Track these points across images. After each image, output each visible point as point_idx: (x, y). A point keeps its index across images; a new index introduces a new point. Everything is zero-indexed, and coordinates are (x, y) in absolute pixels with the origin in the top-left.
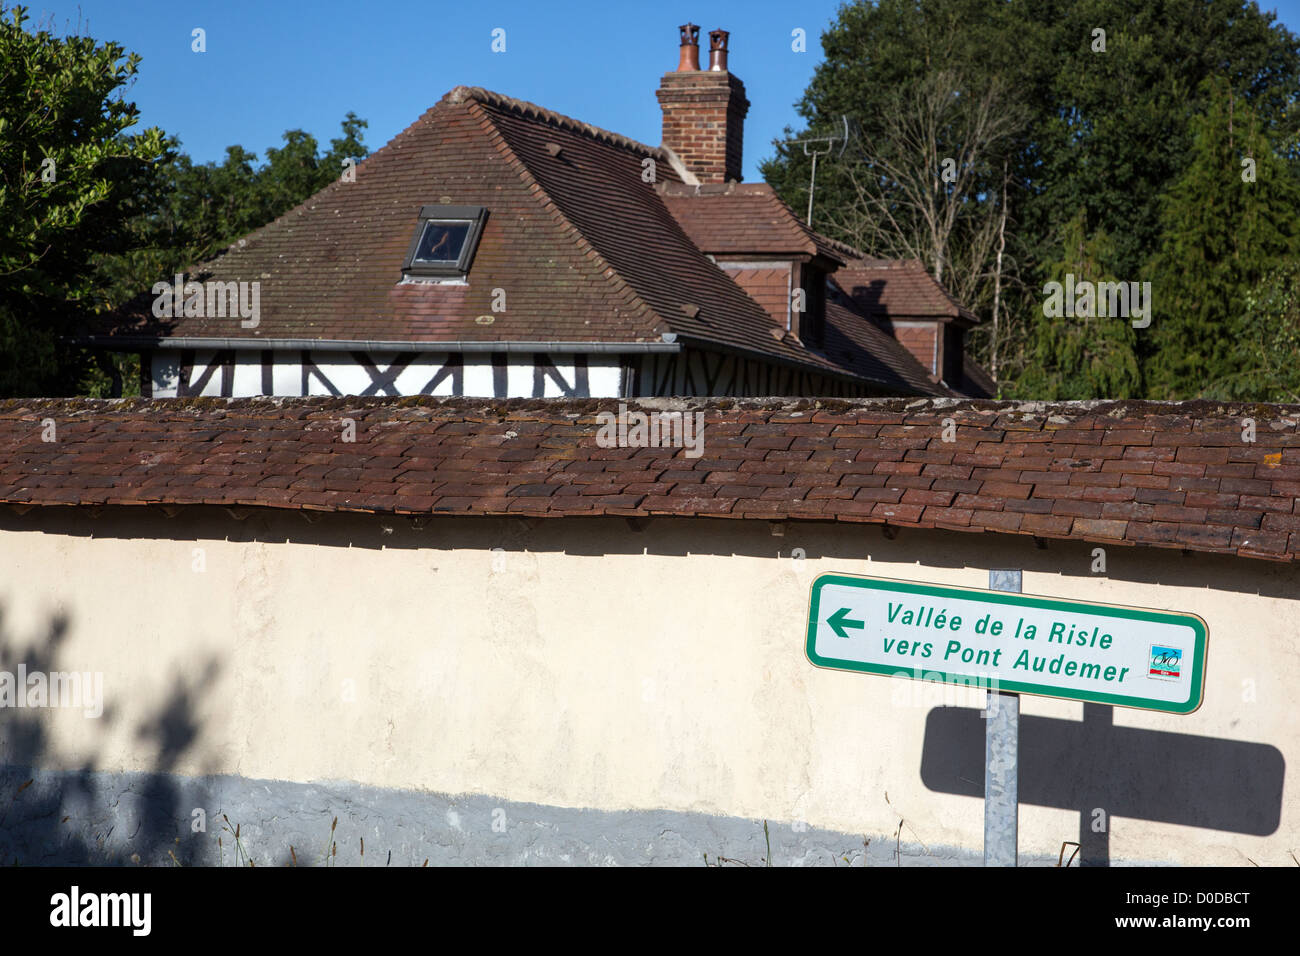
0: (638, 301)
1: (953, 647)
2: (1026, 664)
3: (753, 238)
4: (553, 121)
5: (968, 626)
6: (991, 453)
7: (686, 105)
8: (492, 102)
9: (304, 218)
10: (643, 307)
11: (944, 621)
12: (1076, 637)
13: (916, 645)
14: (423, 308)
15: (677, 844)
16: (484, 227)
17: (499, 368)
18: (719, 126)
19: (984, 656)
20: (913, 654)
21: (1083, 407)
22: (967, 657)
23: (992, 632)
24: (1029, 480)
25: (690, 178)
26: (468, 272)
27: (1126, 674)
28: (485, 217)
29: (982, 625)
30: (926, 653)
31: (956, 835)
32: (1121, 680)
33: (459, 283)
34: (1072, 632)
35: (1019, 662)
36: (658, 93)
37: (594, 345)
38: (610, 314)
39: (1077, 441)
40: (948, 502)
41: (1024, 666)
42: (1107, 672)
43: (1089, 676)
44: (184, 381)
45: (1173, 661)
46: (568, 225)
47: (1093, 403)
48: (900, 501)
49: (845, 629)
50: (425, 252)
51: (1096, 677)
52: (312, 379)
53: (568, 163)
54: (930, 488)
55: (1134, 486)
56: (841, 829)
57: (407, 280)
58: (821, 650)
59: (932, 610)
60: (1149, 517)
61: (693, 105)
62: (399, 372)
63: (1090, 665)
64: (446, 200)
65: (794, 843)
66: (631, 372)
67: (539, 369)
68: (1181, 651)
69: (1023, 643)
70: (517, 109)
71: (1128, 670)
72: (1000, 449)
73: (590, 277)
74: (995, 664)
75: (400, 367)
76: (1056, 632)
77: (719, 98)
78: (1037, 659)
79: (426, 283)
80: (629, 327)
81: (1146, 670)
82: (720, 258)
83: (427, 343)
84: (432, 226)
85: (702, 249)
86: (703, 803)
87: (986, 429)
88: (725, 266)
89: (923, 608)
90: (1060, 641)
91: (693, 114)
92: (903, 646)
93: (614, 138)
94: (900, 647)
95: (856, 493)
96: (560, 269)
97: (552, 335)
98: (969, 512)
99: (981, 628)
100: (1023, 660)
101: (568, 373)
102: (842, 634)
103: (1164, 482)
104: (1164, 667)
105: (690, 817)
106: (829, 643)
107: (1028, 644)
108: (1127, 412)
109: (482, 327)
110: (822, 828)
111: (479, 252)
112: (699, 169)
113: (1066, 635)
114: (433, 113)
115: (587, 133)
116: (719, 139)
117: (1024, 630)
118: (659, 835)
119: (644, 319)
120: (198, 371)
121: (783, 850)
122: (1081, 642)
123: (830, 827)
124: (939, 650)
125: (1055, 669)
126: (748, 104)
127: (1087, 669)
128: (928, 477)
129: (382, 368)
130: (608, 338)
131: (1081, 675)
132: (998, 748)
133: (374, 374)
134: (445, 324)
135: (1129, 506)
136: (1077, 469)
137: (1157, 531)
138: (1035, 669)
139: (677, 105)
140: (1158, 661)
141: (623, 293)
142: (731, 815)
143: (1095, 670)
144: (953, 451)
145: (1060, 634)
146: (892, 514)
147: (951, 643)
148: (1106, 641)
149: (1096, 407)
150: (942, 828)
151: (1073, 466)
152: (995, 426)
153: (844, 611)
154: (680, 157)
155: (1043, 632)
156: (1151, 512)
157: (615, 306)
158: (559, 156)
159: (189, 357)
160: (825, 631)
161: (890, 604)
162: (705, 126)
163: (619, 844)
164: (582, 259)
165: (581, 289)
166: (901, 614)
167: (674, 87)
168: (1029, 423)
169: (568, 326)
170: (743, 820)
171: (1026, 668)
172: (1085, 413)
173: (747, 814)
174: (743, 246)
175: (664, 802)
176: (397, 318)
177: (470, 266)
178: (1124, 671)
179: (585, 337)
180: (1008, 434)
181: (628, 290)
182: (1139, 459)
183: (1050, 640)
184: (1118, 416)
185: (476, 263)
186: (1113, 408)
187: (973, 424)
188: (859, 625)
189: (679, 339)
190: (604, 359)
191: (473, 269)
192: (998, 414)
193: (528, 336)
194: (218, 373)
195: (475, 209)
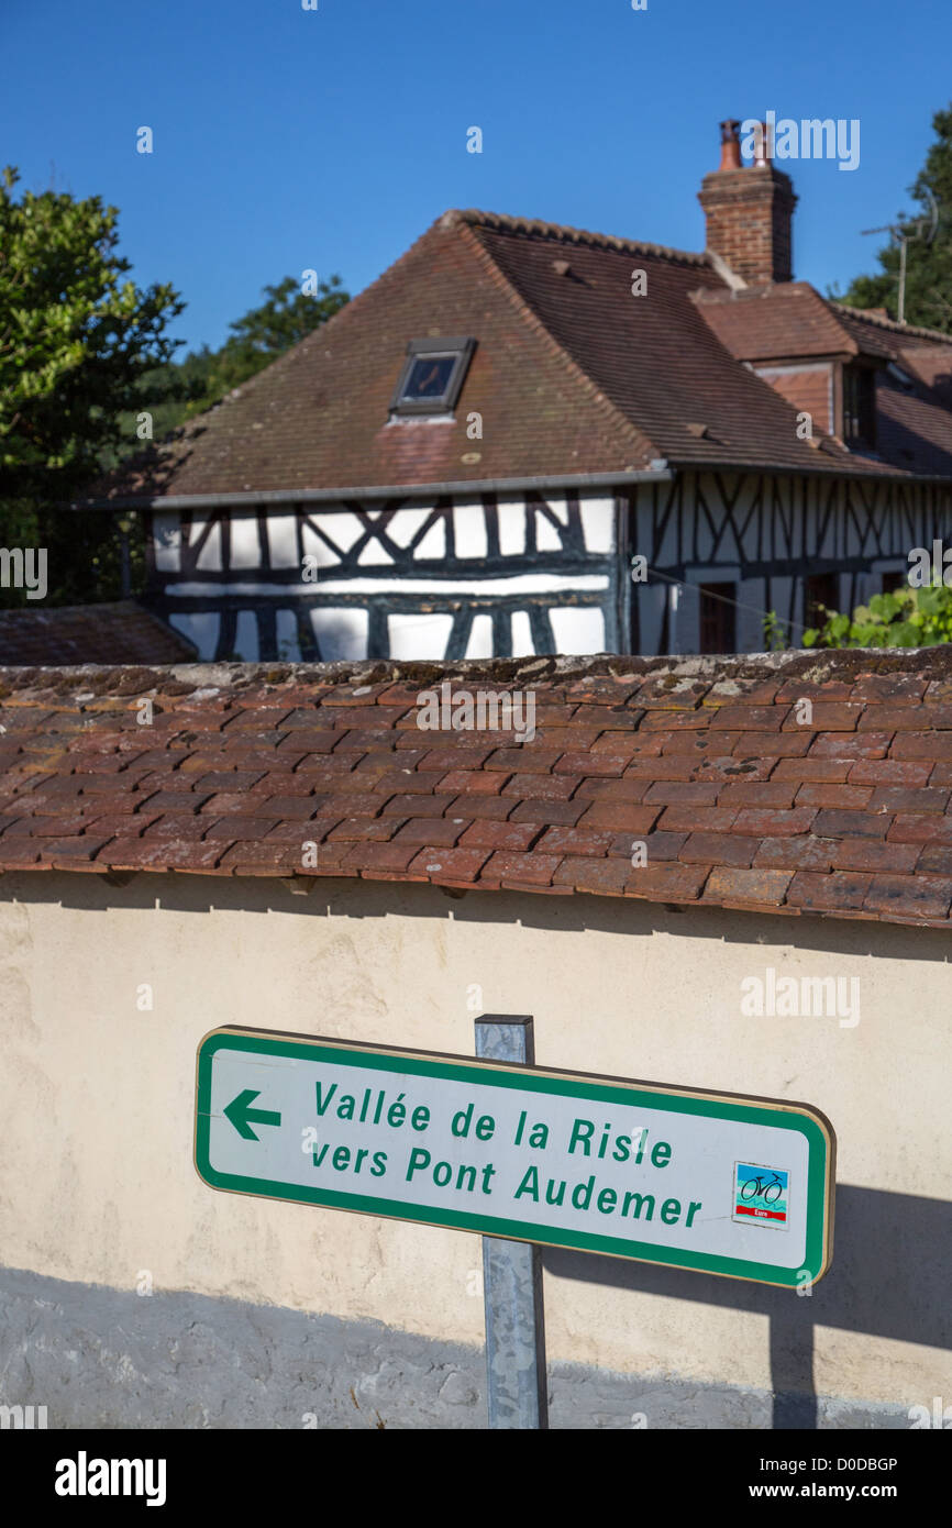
0: (628, 427)
1: (418, 1160)
2: (534, 1191)
3: (791, 341)
4: (567, 237)
5: (440, 1123)
6: (613, 753)
7: (728, 206)
8: (489, 223)
9: (296, 362)
10: (633, 434)
11: (403, 1114)
12: (612, 1147)
13: (362, 1154)
14: (410, 450)
15: (210, 1343)
16: (472, 358)
17: (489, 507)
18: (764, 224)
19: (467, 1176)
20: (357, 1170)
21: (770, 664)
22: (442, 1177)
23: (478, 1133)
24: (657, 800)
25: (736, 283)
26: (454, 408)
27: (697, 1213)
28: (473, 348)
29: (462, 1121)
30: (378, 1169)
31: (589, 1347)
32: (689, 1224)
33: (446, 420)
34: (605, 1137)
35: (523, 1188)
36: (700, 196)
37: (581, 478)
38: (599, 443)
39: (745, 726)
40: (524, 844)
41: (531, 1195)
42: (665, 1210)
43: (637, 1215)
44: (185, 539)
45: (773, 1192)
46: (558, 349)
47: (784, 656)
48: (456, 844)
49: (252, 1125)
50: (412, 390)
51: (649, 1217)
52: (307, 532)
53: (579, 281)
54: (508, 820)
55: (815, 805)
56: (427, 1332)
57: (395, 421)
58: (218, 1163)
59: (382, 1094)
60: (825, 866)
61: (736, 205)
62: (389, 518)
63: (637, 1196)
64: (435, 332)
65: (363, 1351)
66: (624, 503)
67: (531, 506)
68: (786, 1174)
69: (527, 1155)
70: (521, 229)
71: (699, 1206)
72: (629, 743)
73: (581, 404)
74: (487, 1190)
75: (391, 512)
76: (580, 1135)
77: (762, 195)
78: (551, 1183)
79: (413, 423)
80: (618, 456)
81: (730, 1209)
82: (757, 364)
83: (413, 487)
84: (420, 362)
85: (737, 357)
86: (241, 1283)
87: (617, 709)
88: (764, 373)
89: (368, 1092)
90: (587, 1152)
91: (736, 214)
92: (342, 1155)
93: (645, 249)
94: (336, 1157)
95: (398, 830)
96: (549, 398)
97: (538, 470)
98: (555, 860)
99: (460, 1127)
100: (530, 1184)
101: (560, 508)
102: (248, 1135)
103: (862, 797)
104: (758, 1203)
105: (225, 1305)
106: (229, 1150)
107: (536, 1157)
108: (833, 670)
109: (469, 466)
110: (399, 1328)
111: (468, 385)
112: (745, 271)
113: (595, 1141)
114: (425, 241)
115: (611, 246)
116: (764, 238)
117: (528, 1132)
118: (188, 1328)
119: (634, 446)
120: (197, 529)
121: (348, 1361)
122: (621, 1154)
123: (412, 1328)
124: (398, 1163)
125: (581, 1200)
126: (795, 198)
127: (633, 1202)
128: (511, 797)
129: (374, 515)
130: (597, 469)
131: (625, 1213)
132: (504, 1332)
133: (366, 521)
134: (430, 466)
135: (801, 844)
136: (734, 777)
137: (837, 889)
138: (550, 1201)
139: (719, 207)
140: (749, 1192)
141: (614, 419)
142: (279, 1304)
143: (646, 1205)
144: (560, 749)
145: (585, 1139)
146: (438, 867)
147: (416, 1152)
148: (662, 1154)
149: (789, 664)
150: (570, 1335)
151: (729, 771)
152: (630, 704)
153: (249, 1095)
154: (724, 260)
155: (560, 1136)
156: (834, 855)
157: (603, 434)
158: (568, 273)
159: (186, 516)
160: (221, 1127)
161: (319, 1085)
162: (749, 225)
163: (138, 1339)
164: (572, 384)
165: (570, 418)
166: (335, 1103)
167: (715, 188)
168: (683, 697)
169: (555, 458)
170: (295, 1312)
171: (536, 1199)
172: (770, 673)
173: (298, 1304)
174: (780, 350)
175: (192, 1280)
176: (383, 462)
177: (457, 401)
178: (694, 1207)
179: (573, 470)
180: (650, 717)
181: (618, 415)
182: (831, 757)
183: (572, 1150)
184: (816, 679)
185: (463, 399)
186: (812, 665)
187: (599, 702)
188: (273, 1118)
189: (670, 465)
190: (595, 492)
191: (461, 405)
192: (644, 680)
193: (515, 473)
194: (216, 530)
195: (462, 340)
